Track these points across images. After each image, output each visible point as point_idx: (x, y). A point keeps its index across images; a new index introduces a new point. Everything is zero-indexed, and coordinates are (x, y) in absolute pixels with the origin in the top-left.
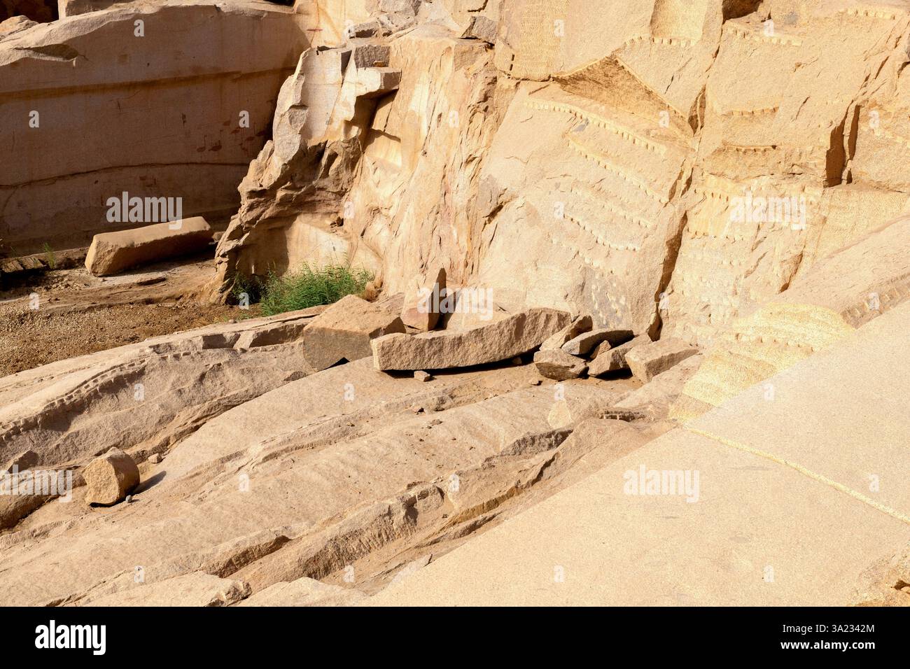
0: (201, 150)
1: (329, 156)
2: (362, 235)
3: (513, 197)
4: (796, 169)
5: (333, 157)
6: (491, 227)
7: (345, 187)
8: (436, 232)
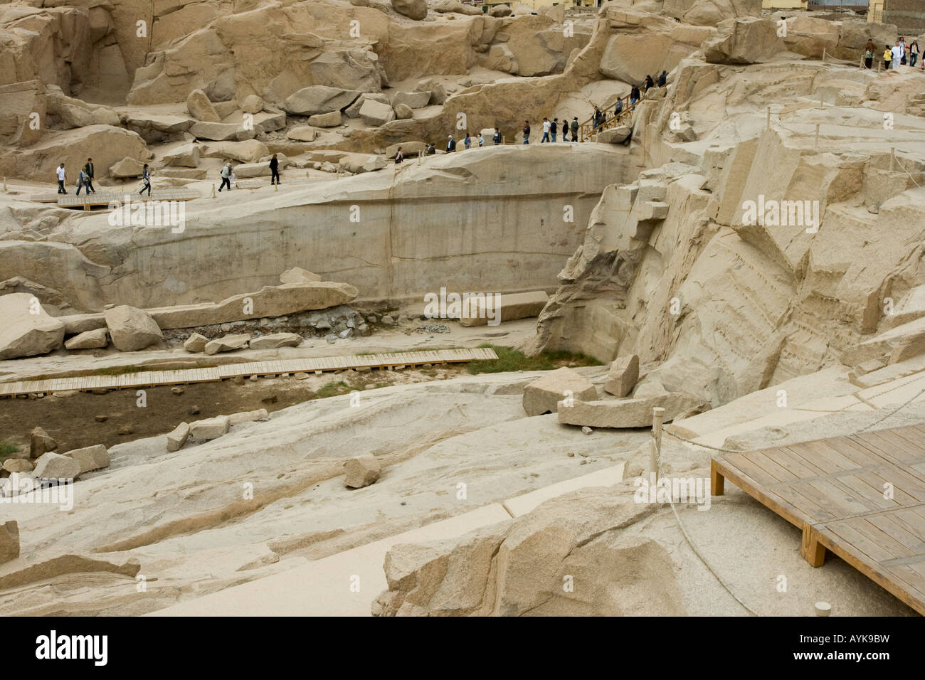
0: (553, 244)
1: (619, 260)
2: (634, 318)
3: (691, 311)
4: (848, 319)
5: (621, 261)
6: (678, 329)
7: (629, 283)
8: (662, 327)
